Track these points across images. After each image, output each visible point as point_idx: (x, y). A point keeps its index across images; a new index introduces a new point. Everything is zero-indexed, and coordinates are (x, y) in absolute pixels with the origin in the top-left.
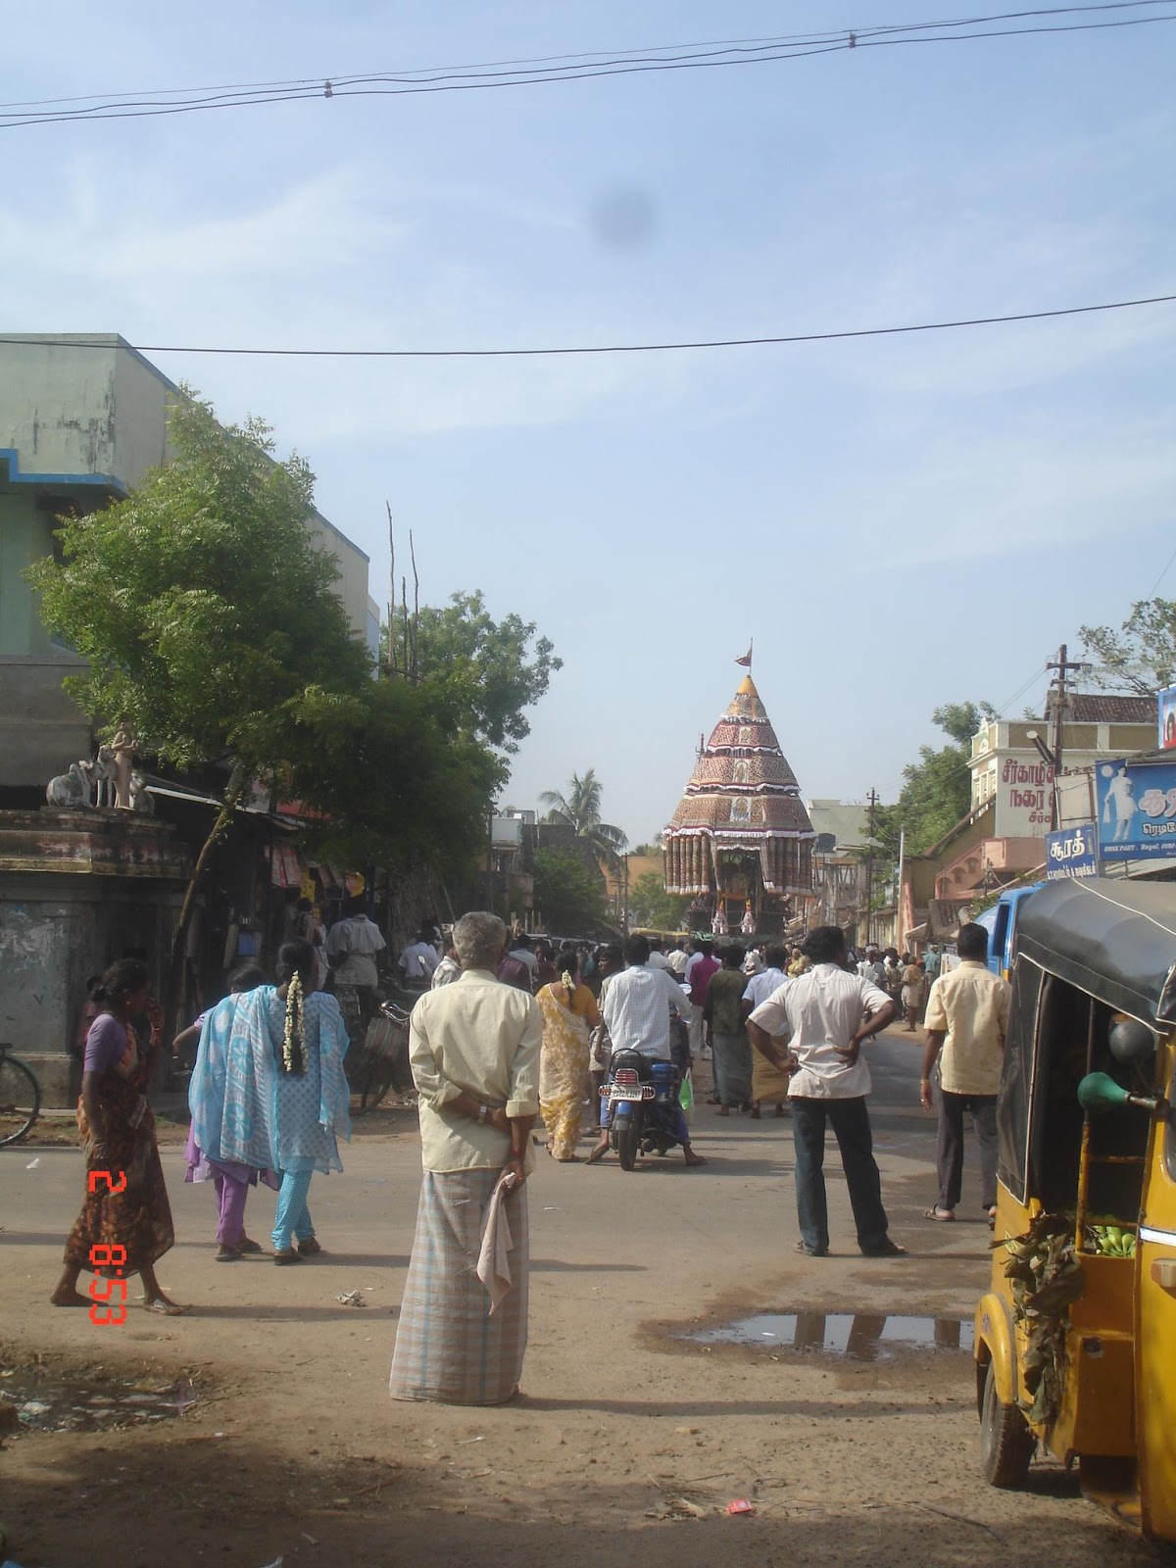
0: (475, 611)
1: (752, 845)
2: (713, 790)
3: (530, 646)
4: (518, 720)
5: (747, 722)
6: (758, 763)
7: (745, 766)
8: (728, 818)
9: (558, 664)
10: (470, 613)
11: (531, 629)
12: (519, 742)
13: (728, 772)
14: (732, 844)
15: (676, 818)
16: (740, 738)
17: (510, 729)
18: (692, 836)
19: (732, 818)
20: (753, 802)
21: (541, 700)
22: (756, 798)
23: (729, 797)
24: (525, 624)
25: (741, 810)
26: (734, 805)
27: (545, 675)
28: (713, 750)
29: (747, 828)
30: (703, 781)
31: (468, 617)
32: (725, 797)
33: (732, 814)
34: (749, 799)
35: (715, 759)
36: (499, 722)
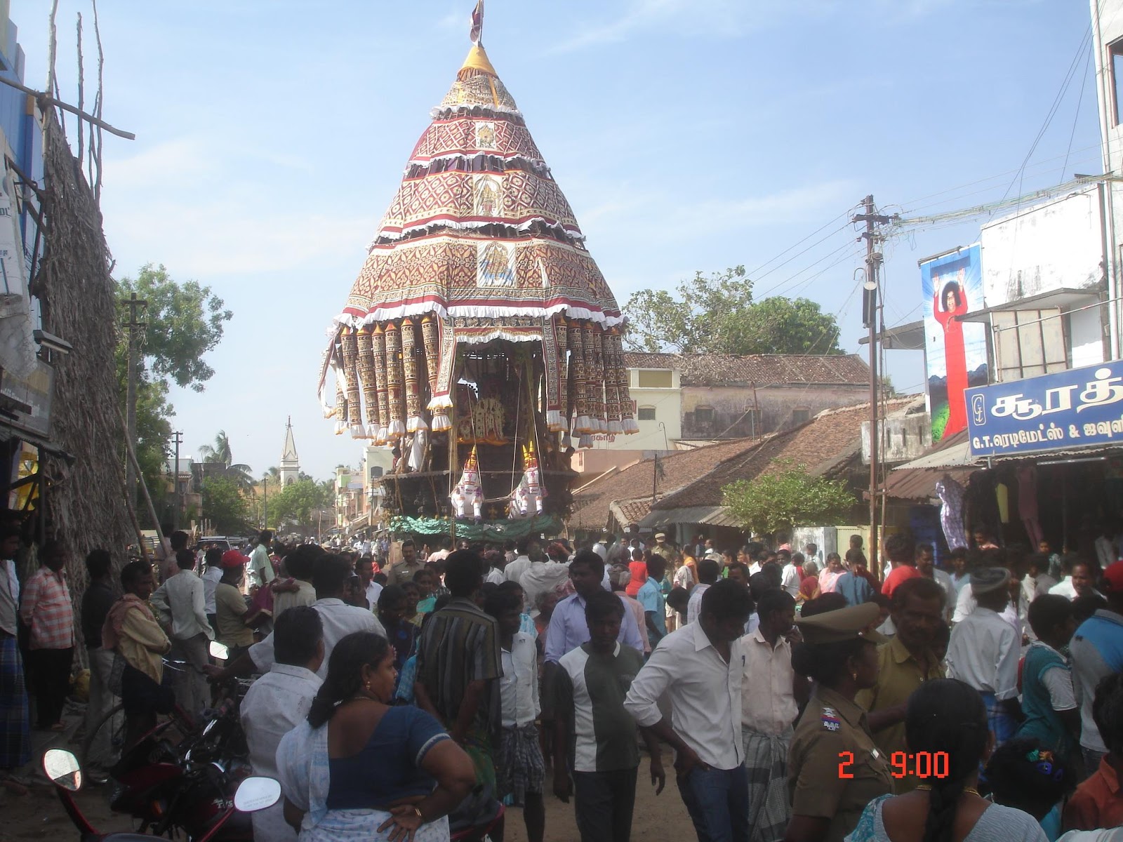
0: (161, 280)
1: (526, 330)
2: (435, 230)
3: (205, 305)
4: (200, 366)
5: (488, 115)
6: (517, 182)
7: (494, 187)
8: (472, 279)
9: (229, 316)
10: (156, 282)
11: (206, 291)
12: (204, 383)
13: (463, 198)
14: (486, 331)
15: (359, 292)
16: (478, 139)
17: (195, 373)
18: (398, 322)
19: (481, 280)
20: (519, 251)
21: (217, 347)
22: (523, 244)
23: (470, 242)
24: (202, 287)
25: (495, 266)
26: (481, 257)
27: (219, 327)
28: (426, 164)
29: (512, 299)
30: (411, 218)
31: (156, 285)
32: (462, 241)
33: (479, 274)
34: (510, 246)
35: (430, 178)
36: (185, 368)
